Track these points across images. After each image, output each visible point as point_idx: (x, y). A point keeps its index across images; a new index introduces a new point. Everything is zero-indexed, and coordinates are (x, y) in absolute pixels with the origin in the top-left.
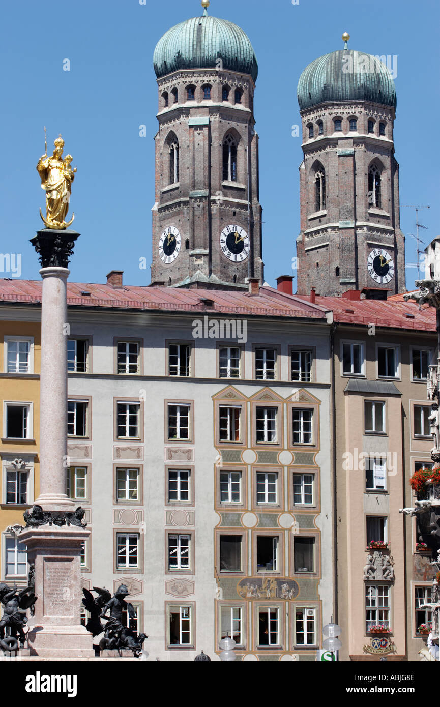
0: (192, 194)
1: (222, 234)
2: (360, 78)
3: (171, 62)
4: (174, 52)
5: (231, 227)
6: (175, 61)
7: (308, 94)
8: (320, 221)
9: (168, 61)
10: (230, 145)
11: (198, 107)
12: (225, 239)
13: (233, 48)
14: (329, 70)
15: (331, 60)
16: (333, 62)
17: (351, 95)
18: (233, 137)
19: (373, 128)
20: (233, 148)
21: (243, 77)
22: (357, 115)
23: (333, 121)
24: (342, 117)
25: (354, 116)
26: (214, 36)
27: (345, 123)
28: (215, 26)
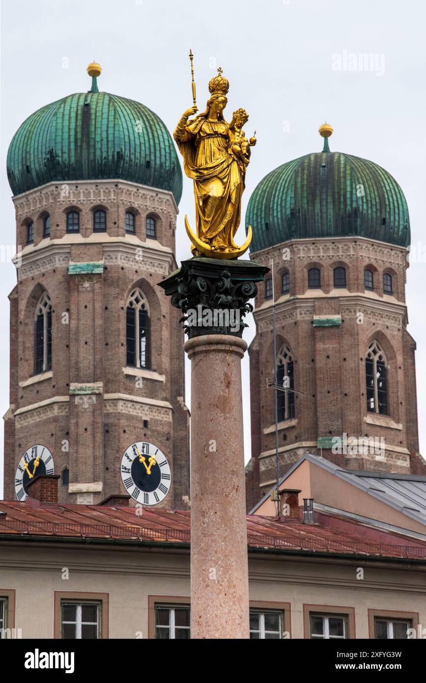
0: (74, 391)
1: (124, 458)
2: (351, 198)
3: (37, 167)
4: (44, 151)
5: (139, 445)
6: (45, 166)
7: (264, 226)
8: (285, 437)
9: (33, 167)
10: (138, 307)
11: (85, 244)
12: (129, 465)
13: (143, 146)
14: (299, 185)
15: (303, 169)
16: (306, 172)
17: (337, 227)
18: (144, 295)
19: (372, 281)
20: (143, 313)
21: (160, 195)
22: (347, 261)
23: (306, 270)
24: (321, 262)
25: (341, 262)
26: (111, 124)
27: (328, 274)
28: (112, 108)
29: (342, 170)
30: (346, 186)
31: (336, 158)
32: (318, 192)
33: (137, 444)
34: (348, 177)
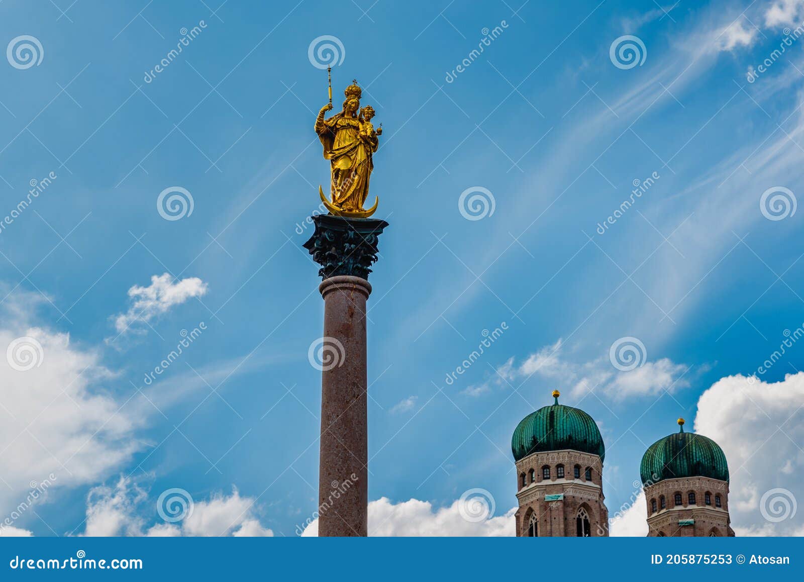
2: (696, 456)
3: (527, 445)
4: (530, 437)
6: (531, 444)
7: (650, 473)
9: (525, 445)
10: (583, 518)
11: (554, 485)
13: (582, 432)
14: (668, 450)
15: (669, 442)
16: (671, 443)
17: (689, 471)
18: (586, 511)
19: (710, 500)
20: (586, 521)
21: (592, 457)
22: (695, 490)
23: (674, 496)
24: (682, 491)
25: (692, 491)
26: (565, 421)
27: (685, 497)
28: (565, 413)
29: (690, 441)
30: (693, 450)
31: (687, 435)
32: (678, 454)
34: (694, 445)
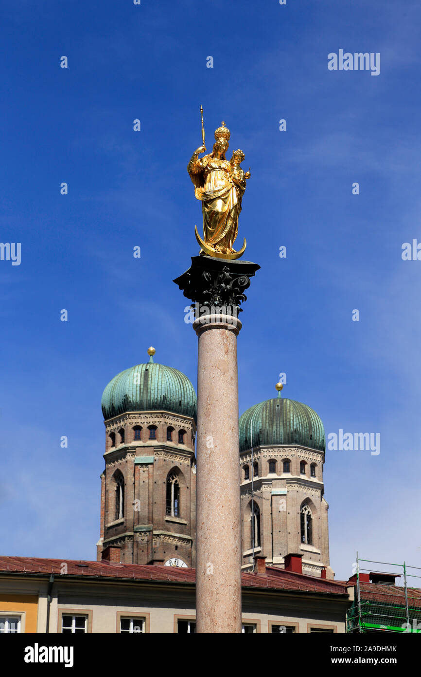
0: (137, 529)
2: (293, 423)
3: (118, 404)
4: (122, 395)
5: (173, 560)
6: (123, 403)
7: (244, 439)
9: (116, 403)
10: (173, 482)
11: (144, 447)
13: (177, 392)
14: (264, 416)
15: (267, 407)
16: (268, 408)
17: (285, 439)
18: (176, 476)
19: (305, 470)
20: (176, 485)
21: (186, 420)
22: (290, 458)
23: (267, 463)
24: (276, 458)
25: (287, 459)
26: (160, 380)
28: (160, 372)
29: (288, 408)
30: (290, 416)
31: (285, 401)
32: (275, 420)
33: (172, 559)
34: (292, 412)
